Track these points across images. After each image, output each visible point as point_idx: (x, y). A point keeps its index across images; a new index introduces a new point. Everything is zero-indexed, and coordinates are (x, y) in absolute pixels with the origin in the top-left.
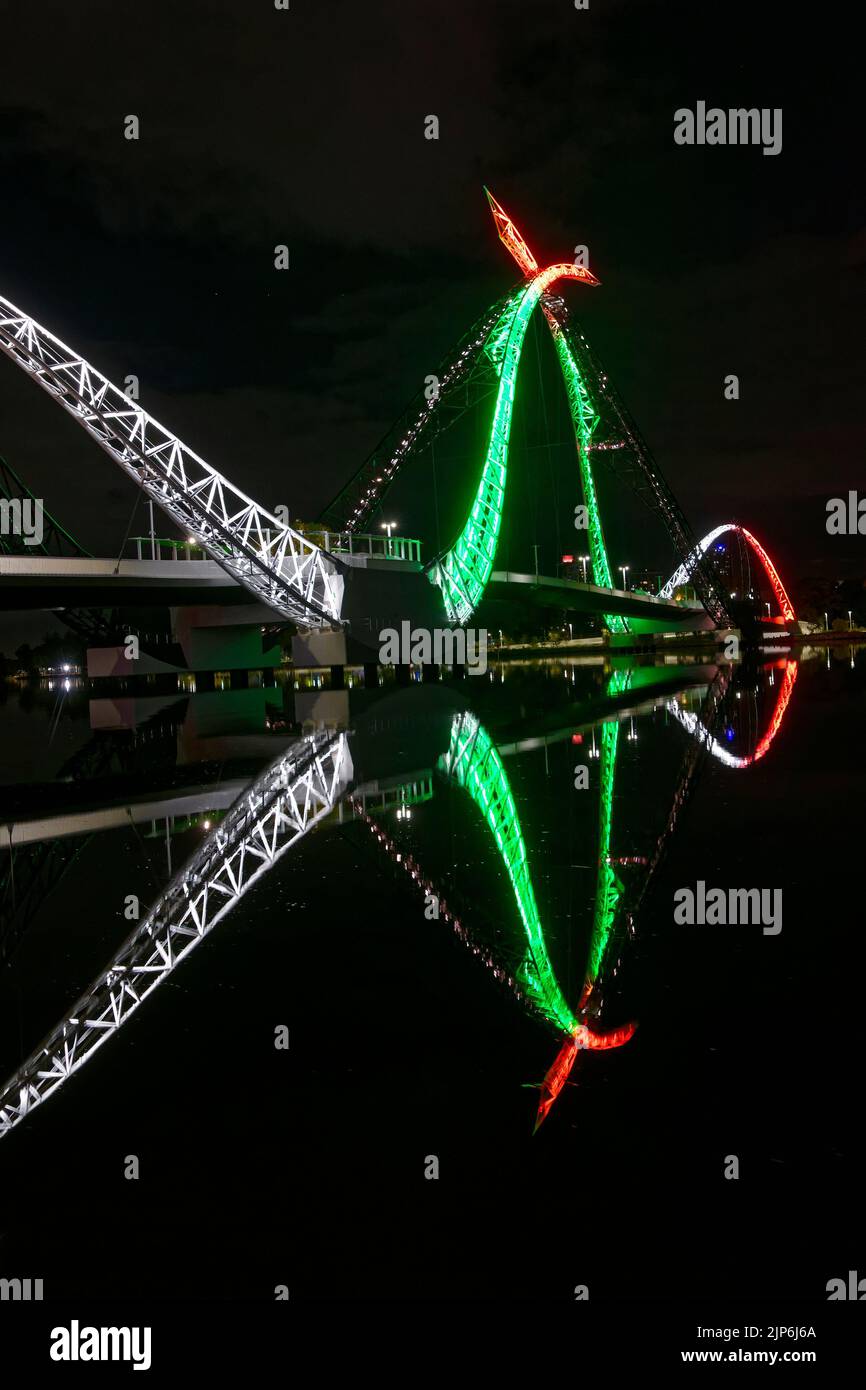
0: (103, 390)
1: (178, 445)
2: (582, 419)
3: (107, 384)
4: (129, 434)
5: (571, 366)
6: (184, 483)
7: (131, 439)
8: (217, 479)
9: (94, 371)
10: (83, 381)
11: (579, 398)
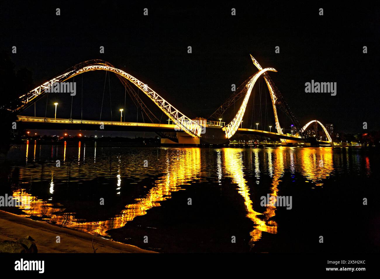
0: (157, 97)
1: (170, 105)
2: (274, 98)
3: (158, 95)
4: (161, 104)
5: (270, 88)
6: (170, 112)
7: (162, 105)
8: (177, 111)
9: (156, 93)
10: (154, 95)
11: (273, 94)
